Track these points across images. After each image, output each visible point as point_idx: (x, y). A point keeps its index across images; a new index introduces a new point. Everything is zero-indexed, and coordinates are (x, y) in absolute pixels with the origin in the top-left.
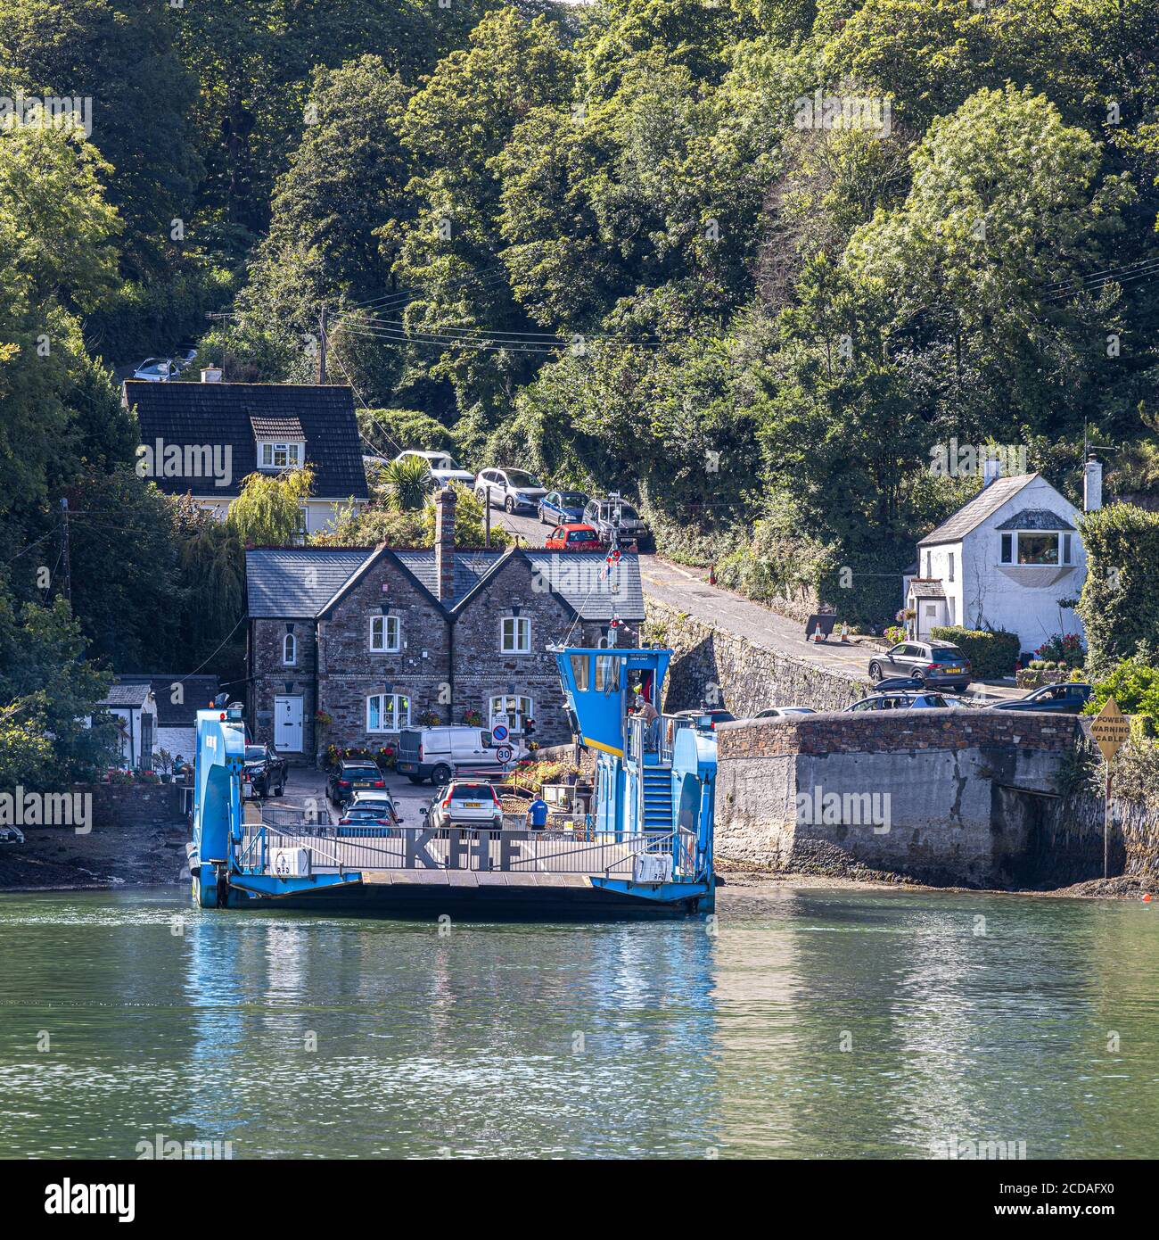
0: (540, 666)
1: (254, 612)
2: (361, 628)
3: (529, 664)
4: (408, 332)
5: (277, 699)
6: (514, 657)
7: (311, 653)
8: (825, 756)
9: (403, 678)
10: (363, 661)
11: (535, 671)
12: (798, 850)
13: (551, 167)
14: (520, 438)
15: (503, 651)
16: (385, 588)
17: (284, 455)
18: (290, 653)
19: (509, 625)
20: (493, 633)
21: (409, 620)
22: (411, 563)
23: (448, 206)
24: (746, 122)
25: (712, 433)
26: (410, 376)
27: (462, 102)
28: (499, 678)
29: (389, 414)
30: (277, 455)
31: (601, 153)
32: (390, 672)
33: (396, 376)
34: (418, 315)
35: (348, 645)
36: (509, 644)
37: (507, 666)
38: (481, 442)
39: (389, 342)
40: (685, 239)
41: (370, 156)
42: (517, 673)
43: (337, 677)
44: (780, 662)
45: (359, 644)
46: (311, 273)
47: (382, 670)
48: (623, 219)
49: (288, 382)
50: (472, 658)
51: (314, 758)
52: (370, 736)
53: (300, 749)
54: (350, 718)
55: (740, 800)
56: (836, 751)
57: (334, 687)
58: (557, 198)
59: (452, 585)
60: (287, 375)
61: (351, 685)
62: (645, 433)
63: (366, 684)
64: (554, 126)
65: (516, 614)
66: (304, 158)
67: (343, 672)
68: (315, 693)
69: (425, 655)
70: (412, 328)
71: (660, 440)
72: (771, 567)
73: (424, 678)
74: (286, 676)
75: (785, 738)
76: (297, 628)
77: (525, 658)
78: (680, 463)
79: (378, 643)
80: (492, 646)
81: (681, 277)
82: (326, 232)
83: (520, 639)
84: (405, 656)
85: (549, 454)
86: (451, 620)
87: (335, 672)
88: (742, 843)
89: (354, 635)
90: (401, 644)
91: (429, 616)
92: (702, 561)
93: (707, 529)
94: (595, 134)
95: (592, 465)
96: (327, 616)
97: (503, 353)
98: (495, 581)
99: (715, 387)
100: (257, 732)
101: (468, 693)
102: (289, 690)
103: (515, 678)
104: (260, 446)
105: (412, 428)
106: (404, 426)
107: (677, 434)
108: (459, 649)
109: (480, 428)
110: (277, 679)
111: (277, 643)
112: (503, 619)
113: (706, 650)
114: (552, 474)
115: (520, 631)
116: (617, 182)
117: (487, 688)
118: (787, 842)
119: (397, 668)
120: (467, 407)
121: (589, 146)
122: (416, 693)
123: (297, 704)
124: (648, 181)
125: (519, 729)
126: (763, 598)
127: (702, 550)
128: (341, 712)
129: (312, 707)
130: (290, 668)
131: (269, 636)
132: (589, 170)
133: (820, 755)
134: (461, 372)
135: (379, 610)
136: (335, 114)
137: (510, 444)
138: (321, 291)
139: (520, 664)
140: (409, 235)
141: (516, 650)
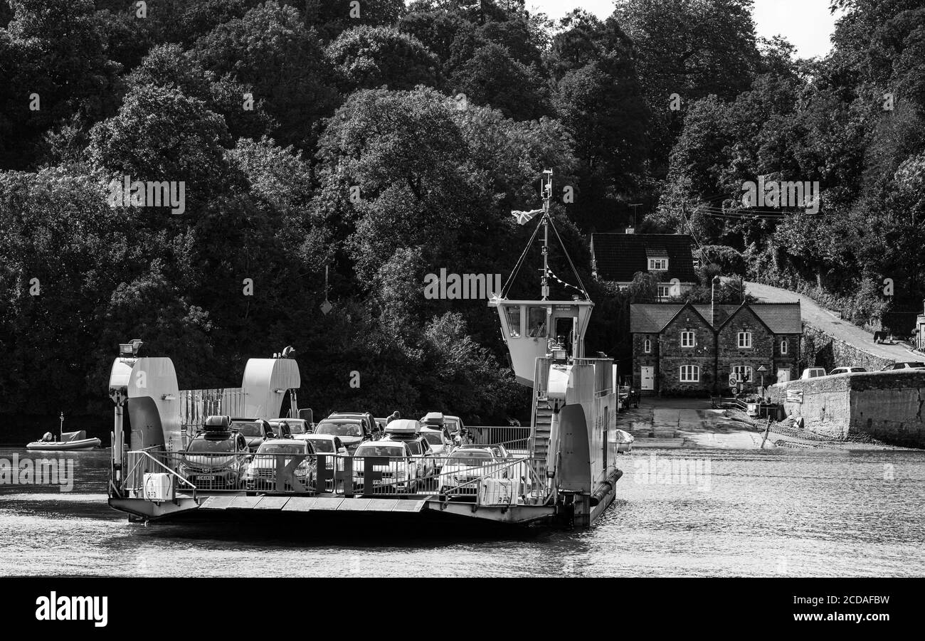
0: (755, 353)
1: (633, 330)
2: (678, 337)
3: (750, 352)
4: (724, 213)
5: (642, 367)
6: (744, 349)
7: (656, 347)
8: (863, 391)
9: (696, 358)
10: (679, 351)
11: (753, 355)
12: (851, 432)
13: (780, 140)
14: (769, 257)
15: (739, 347)
16: (688, 320)
17: (659, 264)
18: (648, 348)
19: (742, 336)
20: (735, 339)
21: (698, 333)
22: (700, 310)
23: (740, 158)
24: (862, 119)
25: (843, 254)
26: (727, 231)
27: (747, 113)
28: (737, 358)
29: (716, 247)
30: (656, 264)
31: (800, 134)
32: (690, 356)
33: (721, 232)
34: (728, 205)
35: (672, 344)
36: (742, 344)
37: (741, 353)
38: (754, 259)
39: (718, 217)
40: (833, 170)
41: (710, 137)
42: (746, 356)
43: (667, 358)
44: (857, 351)
45: (677, 344)
46: (686, 188)
47: (686, 355)
48: (809, 162)
49: (676, 234)
50: (725, 350)
51: (658, 393)
52: (682, 383)
53: (652, 389)
54: (673, 375)
55: (827, 410)
56: (867, 388)
57: (666, 362)
58: (782, 153)
59: (718, 318)
60: (675, 231)
61: (673, 361)
62: (816, 254)
63: (680, 361)
64: (781, 122)
65: (745, 331)
66: (684, 140)
67: (670, 356)
68: (659, 364)
69: (705, 348)
70: (726, 211)
71: (822, 257)
72: (863, 311)
73: (705, 358)
74: (646, 357)
75: (845, 384)
76: (651, 337)
77: (749, 350)
78: (830, 267)
79: (685, 343)
80: (734, 345)
81: (833, 187)
82: (691, 170)
83: (747, 342)
84: (697, 348)
85: (781, 264)
86: (716, 334)
87: (666, 356)
88: (828, 428)
89: (674, 340)
90: (695, 344)
91: (707, 332)
92: (839, 309)
93: (842, 295)
94: (797, 126)
95: (798, 269)
96: (663, 332)
97: (764, 221)
98: (736, 316)
99: (843, 233)
100: (634, 381)
101: (724, 365)
102: (648, 364)
103: (744, 359)
104: (649, 260)
105: (725, 253)
106: (721, 252)
107: (829, 254)
108: (720, 346)
109: (754, 253)
110: (642, 359)
111: (643, 343)
112: (739, 333)
113: (829, 347)
114: (782, 272)
115: (747, 338)
116: (806, 146)
117: (733, 362)
118: (846, 428)
119: (693, 354)
120: (749, 244)
121: (796, 130)
122: (701, 365)
123: (651, 369)
124: (818, 145)
125: (739, 381)
126: (860, 324)
127: (840, 304)
128: (669, 373)
129: (657, 371)
130: (648, 354)
131: (639, 340)
132: (794, 141)
133: (860, 390)
134: (746, 230)
135: (685, 329)
136: (696, 120)
137: (765, 260)
138: (692, 195)
139: (747, 353)
140: (723, 171)
141: (745, 347)
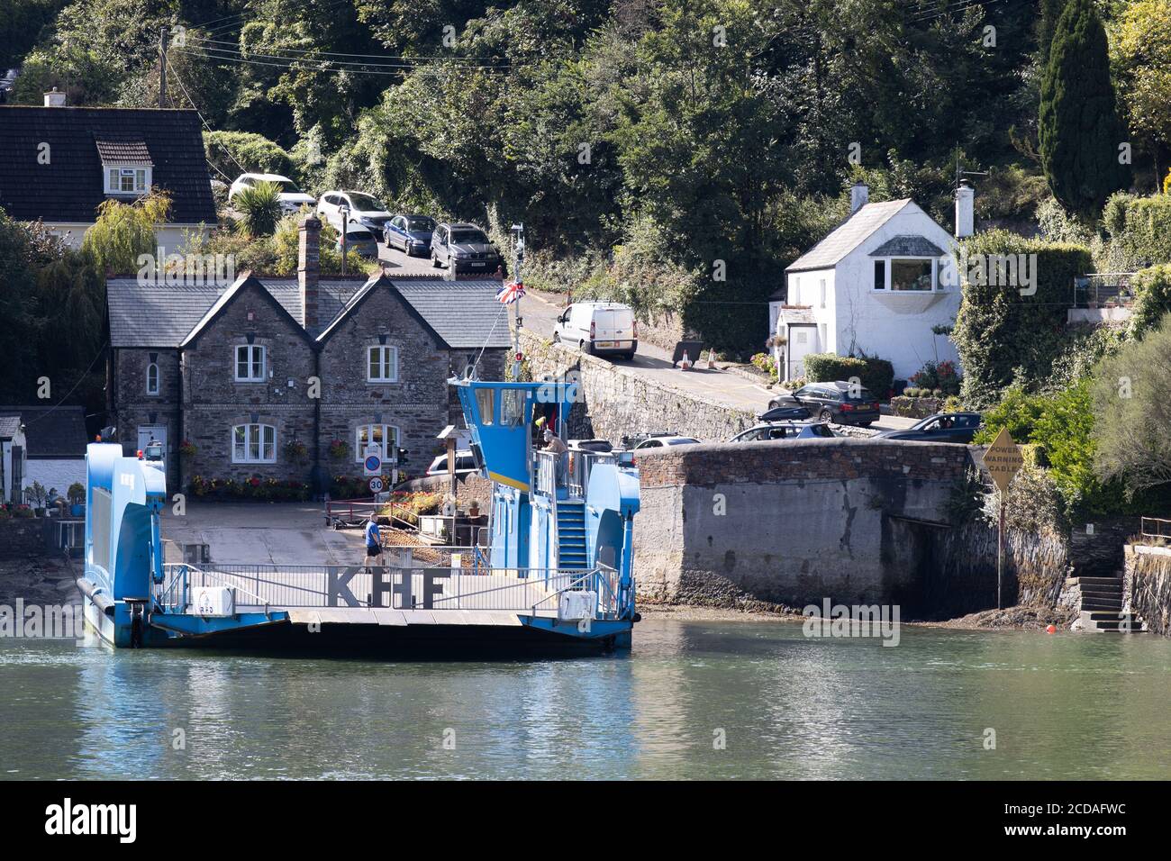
0: (407, 395)
1: (117, 341)
2: (226, 358)
3: (395, 393)
4: (244, 54)
5: (140, 429)
6: (381, 385)
7: (175, 383)
8: (712, 486)
9: (269, 407)
10: (229, 390)
11: (402, 399)
12: (685, 582)
14: (362, 161)
15: (370, 380)
16: (250, 317)
17: (131, 180)
18: (153, 382)
19: (375, 353)
20: (360, 362)
21: (274, 349)
25: (567, 157)
26: (246, 97)
28: (365, 407)
29: (226, 136)
30: (124, 180)
32: (256, 401)
33: (231, 97)
34: (255, 36)
35: (213, 374)
36: (375, 372)
37: (374, 395)
38: (321, 165)
39: (224, 63)
42: (384, 402)
43: (202, 407)
44: (651, 390)
45: (223, 373)
47: (247, 400)
50: (339, 387)
51: (178, 488)
52: (236, 467)
54: (215, 449)
56: (724, 481)
57: (199, 418)
59: (317, 313)
60: (118, 97)
61: (217, 415)
62: (496, 157)
63: (232, 414)
65: (383, 342)
67: (208, 402)
68: (179, 423)
69: (291, 384)
70: (249, 50)
71: (512, 164)
72: (634, 293)
73: (290, 407)
74: (150, 406)
75: (671, 469)
76: (161, 358)
77: (392, 387)
78: (534, 188)
79: (243, 372)
80: (357, 374)
83: (387, 367)
84: (270, 386)
85: (393, 176)
86: (317, 349)
87: (201, 402)
89: (219, 364)
90: (267, 373)
91: (294, 345)
92: (556, 286)
93: (560, 254)
95: (437, 189)
96: (191, 345)
97: (343, 75)
98: (361, 310)
99: (570, 110)
101: (335, 422)
102: (153, 420)
103: (382, 407)
104: (106, 171)
105: (250, 151)
106: (241, 148)
107: (531, 157)
108: (325, 378)
109: (320, 150)
110: (140, 410)
111: (141, 373)
112: (369, 348)
114: (395, 197)
115: (387, 360)
117: (354, 417)
118: (674, 574)
119: (263, 398)
120: (306, 130)
122: (282, 422)
123: (161, 434)
127: (556, 275)
128: (206, 442)
129: (176, 438)
130: (153, 398)
131: (132, 367)
133: (709, 485)
134: (301, 93)
135: (244, 339)
137: (351, 167)
138: (152, 10)
139: (387, 394)
141: (382, 379)
